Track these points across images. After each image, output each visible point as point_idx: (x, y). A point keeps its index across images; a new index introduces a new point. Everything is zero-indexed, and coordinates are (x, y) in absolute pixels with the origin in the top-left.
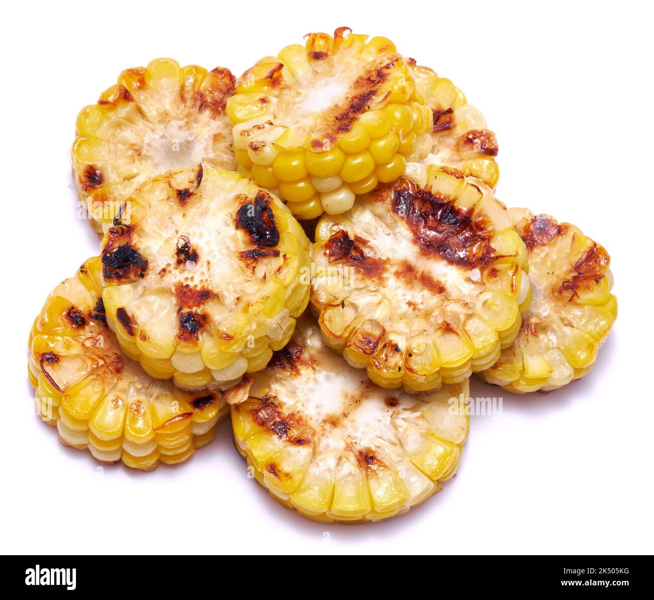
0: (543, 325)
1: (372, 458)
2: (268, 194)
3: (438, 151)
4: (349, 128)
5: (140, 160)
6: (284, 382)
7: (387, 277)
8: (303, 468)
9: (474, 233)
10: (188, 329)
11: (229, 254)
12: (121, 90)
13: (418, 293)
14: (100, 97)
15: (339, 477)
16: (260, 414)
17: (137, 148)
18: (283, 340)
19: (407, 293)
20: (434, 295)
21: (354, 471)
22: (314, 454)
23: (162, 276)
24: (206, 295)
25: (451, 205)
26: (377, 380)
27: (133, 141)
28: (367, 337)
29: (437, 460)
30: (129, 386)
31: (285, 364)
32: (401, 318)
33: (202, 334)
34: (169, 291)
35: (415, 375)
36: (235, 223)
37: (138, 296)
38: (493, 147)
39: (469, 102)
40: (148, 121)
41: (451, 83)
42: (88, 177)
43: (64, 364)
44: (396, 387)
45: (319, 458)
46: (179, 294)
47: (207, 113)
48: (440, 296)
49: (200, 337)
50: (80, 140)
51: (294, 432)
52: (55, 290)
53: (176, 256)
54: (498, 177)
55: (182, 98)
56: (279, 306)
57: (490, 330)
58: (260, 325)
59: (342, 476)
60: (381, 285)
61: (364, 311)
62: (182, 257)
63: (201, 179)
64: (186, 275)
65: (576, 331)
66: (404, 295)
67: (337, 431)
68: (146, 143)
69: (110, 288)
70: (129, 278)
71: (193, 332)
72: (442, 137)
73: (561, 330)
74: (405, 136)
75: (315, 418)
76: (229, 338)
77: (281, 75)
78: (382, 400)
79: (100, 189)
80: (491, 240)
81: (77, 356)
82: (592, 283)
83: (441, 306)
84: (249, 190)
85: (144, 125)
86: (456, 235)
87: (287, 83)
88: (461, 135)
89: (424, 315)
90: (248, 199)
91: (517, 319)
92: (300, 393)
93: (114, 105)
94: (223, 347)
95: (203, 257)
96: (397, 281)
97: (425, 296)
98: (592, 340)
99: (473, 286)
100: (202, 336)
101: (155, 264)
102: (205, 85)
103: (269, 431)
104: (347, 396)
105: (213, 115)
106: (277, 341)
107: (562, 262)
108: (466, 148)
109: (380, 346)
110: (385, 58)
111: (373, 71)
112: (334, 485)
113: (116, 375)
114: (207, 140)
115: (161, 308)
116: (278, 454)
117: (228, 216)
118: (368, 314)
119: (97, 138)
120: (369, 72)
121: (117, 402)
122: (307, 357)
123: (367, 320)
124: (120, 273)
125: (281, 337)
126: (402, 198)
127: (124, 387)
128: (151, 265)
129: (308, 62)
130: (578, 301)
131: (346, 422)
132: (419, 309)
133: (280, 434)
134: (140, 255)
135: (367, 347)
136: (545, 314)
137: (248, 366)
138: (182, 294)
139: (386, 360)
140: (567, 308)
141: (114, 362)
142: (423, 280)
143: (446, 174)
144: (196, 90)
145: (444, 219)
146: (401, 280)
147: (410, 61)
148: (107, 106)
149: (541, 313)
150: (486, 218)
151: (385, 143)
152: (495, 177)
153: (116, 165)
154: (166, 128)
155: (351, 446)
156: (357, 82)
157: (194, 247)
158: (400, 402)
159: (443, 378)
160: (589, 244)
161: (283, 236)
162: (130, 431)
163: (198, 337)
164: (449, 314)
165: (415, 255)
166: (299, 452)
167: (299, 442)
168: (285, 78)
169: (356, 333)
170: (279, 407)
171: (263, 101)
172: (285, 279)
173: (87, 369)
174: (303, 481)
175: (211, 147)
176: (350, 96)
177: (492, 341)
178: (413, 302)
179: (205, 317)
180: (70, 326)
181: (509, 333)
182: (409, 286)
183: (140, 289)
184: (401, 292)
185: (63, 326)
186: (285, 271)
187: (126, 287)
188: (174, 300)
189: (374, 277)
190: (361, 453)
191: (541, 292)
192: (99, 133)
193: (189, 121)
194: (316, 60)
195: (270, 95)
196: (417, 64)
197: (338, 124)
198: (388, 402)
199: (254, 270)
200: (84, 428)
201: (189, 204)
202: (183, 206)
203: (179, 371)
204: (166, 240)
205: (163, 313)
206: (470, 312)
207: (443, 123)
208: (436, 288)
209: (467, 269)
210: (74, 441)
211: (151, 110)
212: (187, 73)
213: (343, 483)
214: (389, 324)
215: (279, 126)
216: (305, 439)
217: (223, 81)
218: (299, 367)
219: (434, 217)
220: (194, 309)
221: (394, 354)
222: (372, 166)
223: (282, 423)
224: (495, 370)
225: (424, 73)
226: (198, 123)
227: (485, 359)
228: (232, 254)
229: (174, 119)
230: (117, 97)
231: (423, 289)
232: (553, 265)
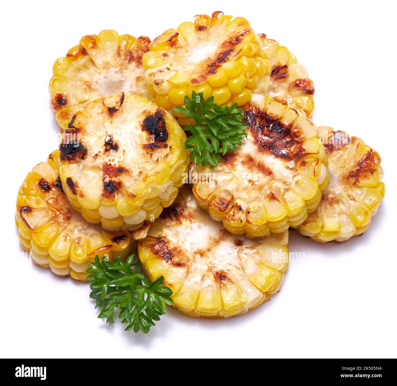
0: (336, 199)
1: (224, 276)
2: (163, 110)
3: (277, 91)
4: (215, 71)
5: (90, 92)
6: (171, 228)
7: (237, 164)
8: (180, 281)
9: (293, 139)
10: (108, 190)
11: (137, 145)
12: (80, 48)
13: (256, 174)
14: (68, 52)
15: (203, 287)
16: (155, 247)
17: (88, 84)
18: (169, 200)
19: (249, 175)
20: (265, 176)
21: (212, 284)
22: (188, 273)
23: (95, 159)
24: (121, 170)
25: (278, 121)
26: (229, 229)
27: (87, 79)
28: (222, 200)
29: (265, 280)
30: (74, 228)
31: (173, 217)
32: (244, 190)
33: (117, 194)
34: (99, 167)
35: (251, 225)
36: (142, 127)
37: (80, 171)
38: (311, 89)
39: (299, 62)
40: (97, 68)
41: (287, 49)
42: (58, 101)
43: (35, 213)
44: (241, 233)
45: (190, 275)
46: (104, 169)
47: (134, 64)
48: (269, 177)
49: (116, 196)
50: (54, 78)
51: (176, 259)
52: (33, 169)
53: (104, 147)
54: (313, 107)
55: (119, 54)
56: (167, 179)
57: (299, 199)
58: (153, 189)
59: (204, 287)
60: (233, 169)
61: (221, 185)
62: (108, 147)
63: (123, 101)
64: (110, 158)
65: (357, 203)
66: (247, 175)
67: (204, 259)
68: (94, 81)
69: (63, 166)
70: (75, 160)
71: (112, 192)
72: (280, 82)
73: (348, 202)
74: (250, 78)
75: (189, 251)
76: (133, 196)
77: (177, 40)
78: (233, 241)
79: (64, 108)
80: (303, 143)
81: (43, 209)
82: (369, 174)
83: (269, 183)
84: (152, 108)
85: (94, 70)
86: (281, 140)
87: (181, 45)
88: (292, 82)
89: (258, 188)
90: (151, 113)
91: (317, 192)
92: (181, 235)
93: (76, 57)
94: (130, 202)
95: (121, 148)
96: (242, 167)
97: (260, 176)
98: (367, 209)
99: (290, 171)
100: (118, 195)
101: (92, 151)
102: (133, 47)
103: (160, 258)
104: (211, 238)
105: (138, 65)
106: (165, 201)
107: (350, 160)
108: (294, 90)
109: (230, 207)
110: (242, 30)
111: (234, 37)
112: (199, 293)
113: (67, 222)
114: (132, 80)
115: (94, 178)
116: (165, 272)
117: (138, 123)
118: (223, 187)
119: (64, 77)
120: (231, 38)
121: (66, 237)
122: (187, 213)
123: (223, 190)
124: (70, 157)
125: (168, 198)
126: (248, 116)
127: (71, 228)
128: (89, 152)
129: (195, 32)
130: (359, 184)
131: (209, 254)
132: (255, 185)
133: (167, 260)
134: (83, 146)
135: (222, 207)
136: (338, 192)
137: (147, 216)
138: (106, 169)
139: (233, 215)
140: (353, 189)
141: (66, 213)
142: (259, 167)
143: (276, 102)
144: (128, 49)
145: (274, 129)
146: (245, 166)
147: (262, 35)
148: (72, 58)
149: (336, 191)
150: (300, 130)
151: (238, 81)
152: (311, 108)
153: (75, 94)
154: (107, 72)
155: (211, 269)
156: (223, 44)
157: (116, 142)
158: (244, 243)
159: (271, 229)
160: (368, 150)
161: (171, 136)
162: (73, 255)
163: (114, 196)
164: (274, 188)
165: (255, 151)
166: (178, 271)
167: (179, 265)
168: (180, 42)
169: (215, 197)
170: (167, 243)
171: (165, 55)
172: (170, 161)
173: (49, 216)
174: (180, 289)
175: (134, 84)
176: (218, 52)
177: (300, 206)
178: (252, 180)
179: (120, 184)
180: (40, 191)
181: (312, 202)
182: (250, 170)
183: (81, 166)
184: (245, 173)
185: (35, 190)
186: (170, 156)
187: (73, 166)
188: (102, 173)
189: (229, 164)
190: (217, 273)
191: (336, 178)
192: (67, 75)
193: (122, 68)
194: (200, 31)
195: (170, 52)
196: (267, 37)
197: (209, 69)
198: (237, 243)
199: (151, 156)
200: (45, 253)
201: (115, 116)
202: (111, 117)
203: (104, 218)
204: (99, 137)
205: (95, 181)
206: (287, 187)
207: (281, 74)
208: (267, 172)
209: (287, 161)
210: (41, 262)
211: (99, 61)
212: (123, 39)
213: (205, 292)
214: (236, 193)
215: (173, 71)
216: (182, 263)
217: (145, 45)
218: (182, 219)
219: (268, 128)
220: (113, 179)
221: (238, 212)
222: (229, 95)
223: (169, 253)
224: (304, 226)
225: (271, 43)
226: (127, 70)
227: (297, 217)
228: (138, 145)
229: (113, 66)
230: (78, 52)
231: (259, 172)
232: (345, 162)
